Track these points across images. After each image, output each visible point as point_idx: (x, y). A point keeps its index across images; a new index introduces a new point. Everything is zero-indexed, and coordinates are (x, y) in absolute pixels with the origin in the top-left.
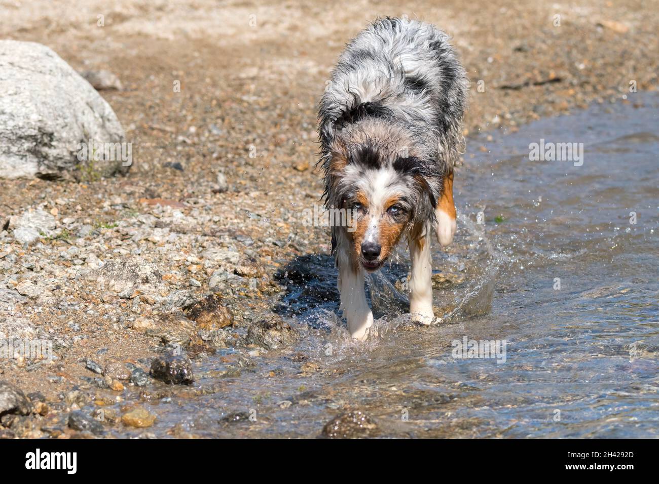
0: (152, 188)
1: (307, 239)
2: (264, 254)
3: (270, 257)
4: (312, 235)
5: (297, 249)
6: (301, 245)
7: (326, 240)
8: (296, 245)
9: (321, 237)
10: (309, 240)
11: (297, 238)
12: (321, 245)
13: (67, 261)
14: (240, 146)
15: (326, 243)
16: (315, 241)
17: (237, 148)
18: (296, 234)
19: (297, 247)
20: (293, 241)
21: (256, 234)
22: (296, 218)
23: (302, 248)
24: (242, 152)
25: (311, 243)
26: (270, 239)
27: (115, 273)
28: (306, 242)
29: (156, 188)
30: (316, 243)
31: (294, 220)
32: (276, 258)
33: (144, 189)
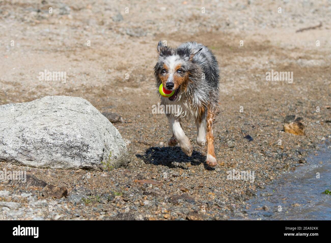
0: (141, 174)
1: (224, 201)
2: (202, 209)
3: (205, 211)
4: (227, 199)
5: (219, 207)
6: (221, 204)
7: (234, 202)
8: (218, 204)
9: (232, 200)
11: (219, 201)
12: (232, 204)
13: (97, 212)
16: (229, 202)
18: (219, 199)
19: (219, 205)
20: (217, 202)
21: (197, 198)
22: (218, 190)
23: (222, 206)
25: (226, 204)
26: (205, 201)
27: (123, 219)
28: (224, 203)
29: (143, 174)
30: (229, 204)
32: (208, 211)
33: (137, 174)
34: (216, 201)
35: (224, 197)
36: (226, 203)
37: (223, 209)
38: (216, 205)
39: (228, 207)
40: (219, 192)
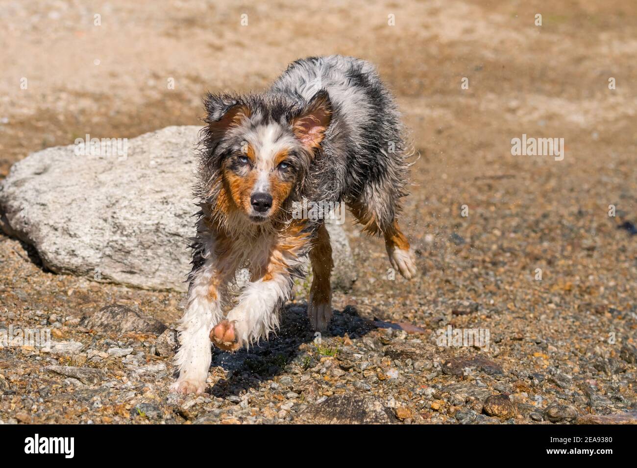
0: (381, 307)
1: (571, 374)
2: (518, 390)
3: (525, 394)
4: (577, 369)
5: (557, 385)
6: (563, 380)
7: (593, 375)
8: (556, 380)
9: (588, 371)
10: (573, 374)
11: (559, 372)
12: (588, 381)
13: (279, 393)
14: (487, 259)
15: (594, 378)
16: (581, 376)
17: (484, 261)
18: (557, 367)
19: (559, 382)
20: (554, 375)
21: (507, 365)
22: (557, 347)
23: (564, 384)
24: (490, 265)
25: (575, 379)
26: (525, 372)
27: (338, 409)
28: (570, 377)
29: (384, 308)
30: (581, 379)
31: (555, 349)
32: (533, 396)
33: (371, 308)
34: (552, 373)
35: (570, 365)
36: (573, 378)
37: (567, 391)
38: (551, 381)
39: (579, 386)
40: (560, 351)
